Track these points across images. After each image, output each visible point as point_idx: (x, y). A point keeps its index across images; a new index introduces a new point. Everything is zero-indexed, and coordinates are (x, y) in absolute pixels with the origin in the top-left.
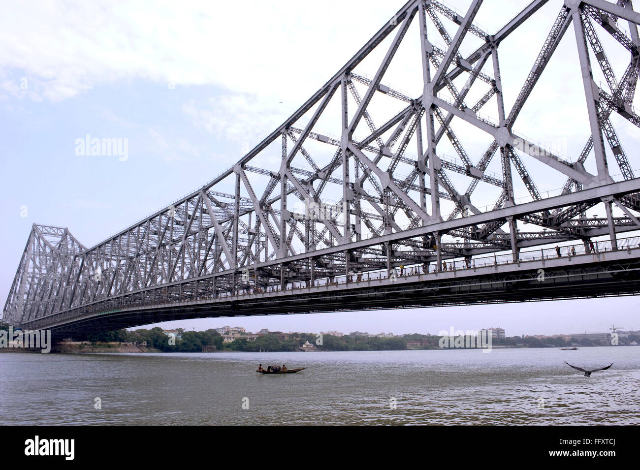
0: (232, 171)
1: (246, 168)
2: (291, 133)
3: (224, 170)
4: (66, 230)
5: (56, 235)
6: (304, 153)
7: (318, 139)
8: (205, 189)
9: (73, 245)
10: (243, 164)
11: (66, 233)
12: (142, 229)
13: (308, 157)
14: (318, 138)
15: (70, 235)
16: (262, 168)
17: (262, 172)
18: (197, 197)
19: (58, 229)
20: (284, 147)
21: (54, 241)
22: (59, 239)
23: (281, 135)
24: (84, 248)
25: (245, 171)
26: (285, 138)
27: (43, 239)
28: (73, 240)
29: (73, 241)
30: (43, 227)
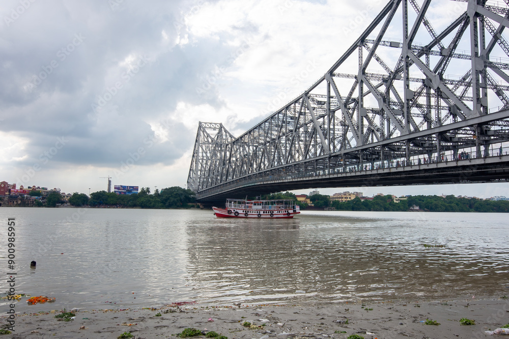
0: (324, 79)
1: (334, 75)
2: (366, 44)
3: (319, 78)
4: (221, 124)
5: (215, 129)
6: (378, 59)
7: (391, 46)
8: (307, 93)
9: (226, 136)
10: (331, 73)
11: (221, 127)
12: (267, 124)
13: (381, 63)
14: (391, 44)
15: (224, 128)
16: (347, 73)
17: (348, 76)
18: (302, 99)
19: (215, 124)
20: (361, 57)
21: (213, 133)
22: (217, 131)
23: (358, 48)
24: (234, 138)
25: (333, 77)
26: (361, 50)
27: (206, 132)
28: (226, 131)
29: (226, 133)
30: (205, 123)
